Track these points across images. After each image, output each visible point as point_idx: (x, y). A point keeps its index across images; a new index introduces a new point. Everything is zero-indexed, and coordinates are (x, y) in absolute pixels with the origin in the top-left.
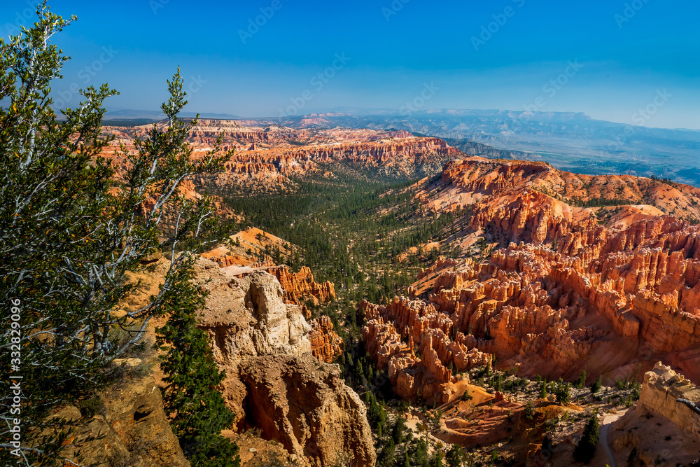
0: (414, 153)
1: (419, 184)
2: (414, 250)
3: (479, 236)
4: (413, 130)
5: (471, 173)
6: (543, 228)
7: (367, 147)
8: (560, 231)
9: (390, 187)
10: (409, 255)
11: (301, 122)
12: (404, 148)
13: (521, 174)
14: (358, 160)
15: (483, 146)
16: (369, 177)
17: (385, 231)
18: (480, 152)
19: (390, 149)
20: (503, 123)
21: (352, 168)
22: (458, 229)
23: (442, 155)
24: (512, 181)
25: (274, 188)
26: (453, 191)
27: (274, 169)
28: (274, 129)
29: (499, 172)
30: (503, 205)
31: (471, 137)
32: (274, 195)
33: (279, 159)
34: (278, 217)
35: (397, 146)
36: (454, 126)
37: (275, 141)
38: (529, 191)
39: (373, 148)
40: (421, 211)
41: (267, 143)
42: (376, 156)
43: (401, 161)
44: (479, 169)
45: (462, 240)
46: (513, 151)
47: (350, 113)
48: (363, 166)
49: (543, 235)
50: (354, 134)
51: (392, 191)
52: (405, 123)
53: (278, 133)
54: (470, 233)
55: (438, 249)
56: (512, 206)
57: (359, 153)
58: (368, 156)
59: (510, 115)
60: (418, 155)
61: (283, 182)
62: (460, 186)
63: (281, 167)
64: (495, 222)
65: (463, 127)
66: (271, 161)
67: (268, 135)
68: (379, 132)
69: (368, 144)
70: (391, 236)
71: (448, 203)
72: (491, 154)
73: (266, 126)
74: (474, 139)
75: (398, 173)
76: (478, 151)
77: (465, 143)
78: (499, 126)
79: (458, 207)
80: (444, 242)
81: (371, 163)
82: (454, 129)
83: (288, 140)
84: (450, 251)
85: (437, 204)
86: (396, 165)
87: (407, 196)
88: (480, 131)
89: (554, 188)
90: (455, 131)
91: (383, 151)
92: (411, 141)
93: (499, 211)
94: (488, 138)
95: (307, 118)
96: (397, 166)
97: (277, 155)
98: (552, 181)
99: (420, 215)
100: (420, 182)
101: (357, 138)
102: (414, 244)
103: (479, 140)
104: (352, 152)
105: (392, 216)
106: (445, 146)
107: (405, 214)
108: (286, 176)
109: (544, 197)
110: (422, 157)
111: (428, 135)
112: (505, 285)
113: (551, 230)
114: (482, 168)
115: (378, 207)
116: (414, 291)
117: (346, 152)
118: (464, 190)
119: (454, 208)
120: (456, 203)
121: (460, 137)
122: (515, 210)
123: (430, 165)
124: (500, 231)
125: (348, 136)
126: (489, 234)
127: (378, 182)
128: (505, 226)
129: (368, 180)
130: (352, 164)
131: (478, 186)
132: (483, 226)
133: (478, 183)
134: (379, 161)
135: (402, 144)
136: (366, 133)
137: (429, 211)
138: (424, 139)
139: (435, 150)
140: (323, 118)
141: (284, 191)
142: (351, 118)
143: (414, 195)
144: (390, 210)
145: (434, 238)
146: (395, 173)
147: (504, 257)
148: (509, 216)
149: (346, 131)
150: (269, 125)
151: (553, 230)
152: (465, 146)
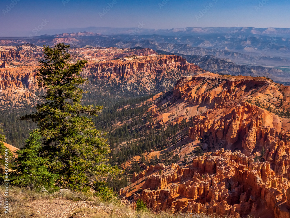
0: (155, 70)
1: (154, 99)
2: (137, 158)
3: (195, 146)
4: (159, 48)
5: (198, 89)
6: (252, 137)
7: (111, 64)
8: (268, 141)
9: (127, 102)
10: (132, 163)
11: (53, 42)
12: (145, 66)
13: (243, 88)
14: (102, 77)
15: (224, 62)
16: (112, 93)
17: (116, 142)
18: (221, 68)
19: (132, 66)
20: (246, 40)
21: (97, 84)
22: (179, 139)
23: (182, 71)
24: (235, 96)
25: (20, 103)
26: (181, 105)
27: (22, 85)
28: (26, 48)
29: (224, 87)
30: (219, 117)
31: (215, 53)
32: (20, 110)
33: (27, 76)
34: (20, 130)
35: (139, 64)
36: (199, 44)
37: (27, 59)
38: (243, 104)
39: (116, 66)
40: (150, 124)
41: (19, 61)
42: (119, 73)
43: (143, 77)
44: (206, 84)
45: (181, 149)
46: (254, 67)
47: (100, 32)
48: (107, 82)
49: (252, 143)
50: (102, 52)
51: (129, 105)
52: (152, 41)
53: (30, 51)
54: (188, 143)
55: (158, 157)
56: (227, 118)
57: (103, 70)
58: (111, 73)
59: (253, 32)
60: (159, 72)
61: (30, 98)
62: (188, 100)
63: (29, 84)
64: (211, 133)
65: (207, 44)
66: (20, 78)
67: (20, 54)
68: (126, 50)
69: (112, 62)
70: (121, 147)
71: (176, 116)
72: (232, 69)
73: (19, 45)
74: (217, 56)
75: (140, 89)
76: (219, 67)
77: (207, 60)
78: (242, 43)
79: (184, 120)
80: (164, 152)
81: (114, 79)
82: (198, 46)
83: (38, 58)
84: (169, 159)
85: (165, 117)
86: (138, 81)
87: (141, 110)
88: (224, 48)
89: (271, 101)
90: (199, 48)
91: (125, 69)
92: (153, 59)
93: (214, 123)
94: (230, 55)
95: (59, 38)
96: (138, 83)
97: (26, 73)
98: (270, 94)
99: (150, 127)
100: (155, 97)
101: (104, 56)
102: (138, 153)
103: (223, 57)
104: (97, 70)
105: (124, 128)
106: (185, 63)
107: (136, 127)
108: (32, 92)
109: (257, 109)
110: (162, 74)
111: (173, 52)
112: (195, 185)
113: (260, 139)
114: (208, 83)
115: (114, 120)
116: (126, 193)
117: (91, 69)
118: (191, 104)
119: (180, 120)
120: (183, 116)
121: (204, 54)
122: (228, 121)
123: (170, 81)
124: (215, 141)
125: (96, 54)
126: (206, 144)
127: (120, 97)
128: (220, 136)
129: (111, 96)
130: (96, 80)
131: (203, 100)
132: (200, 136)
133: (203, 97)
134: (122, 78)
135: (144, 61)
136: (113, 52)
137: (158, 123)
138: (165, 57)
139: (175, 66)
140: (74, 37)
141: (30, 105)
142: (100, 37)
143: (147, 109)
144: (124, 122)
145: (157, 147)
146: (136, 89)
147: (203, 162)
148: (223, 127)
149: (94, 50)
150: (23, 44)
151: (262, 139)
152: (207, 63)
